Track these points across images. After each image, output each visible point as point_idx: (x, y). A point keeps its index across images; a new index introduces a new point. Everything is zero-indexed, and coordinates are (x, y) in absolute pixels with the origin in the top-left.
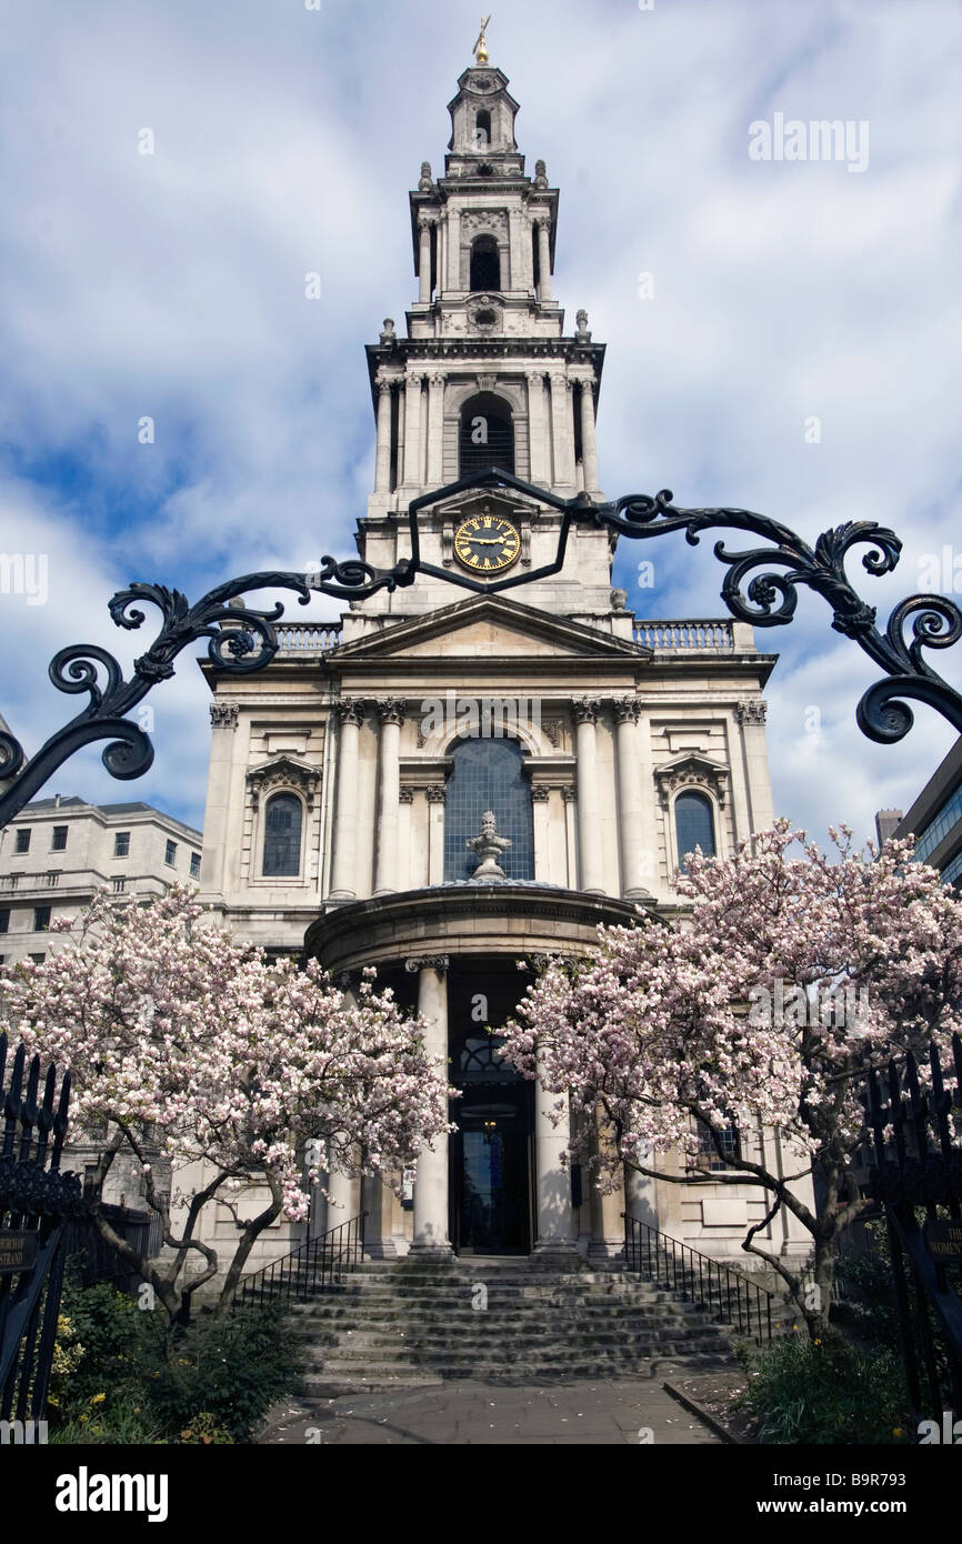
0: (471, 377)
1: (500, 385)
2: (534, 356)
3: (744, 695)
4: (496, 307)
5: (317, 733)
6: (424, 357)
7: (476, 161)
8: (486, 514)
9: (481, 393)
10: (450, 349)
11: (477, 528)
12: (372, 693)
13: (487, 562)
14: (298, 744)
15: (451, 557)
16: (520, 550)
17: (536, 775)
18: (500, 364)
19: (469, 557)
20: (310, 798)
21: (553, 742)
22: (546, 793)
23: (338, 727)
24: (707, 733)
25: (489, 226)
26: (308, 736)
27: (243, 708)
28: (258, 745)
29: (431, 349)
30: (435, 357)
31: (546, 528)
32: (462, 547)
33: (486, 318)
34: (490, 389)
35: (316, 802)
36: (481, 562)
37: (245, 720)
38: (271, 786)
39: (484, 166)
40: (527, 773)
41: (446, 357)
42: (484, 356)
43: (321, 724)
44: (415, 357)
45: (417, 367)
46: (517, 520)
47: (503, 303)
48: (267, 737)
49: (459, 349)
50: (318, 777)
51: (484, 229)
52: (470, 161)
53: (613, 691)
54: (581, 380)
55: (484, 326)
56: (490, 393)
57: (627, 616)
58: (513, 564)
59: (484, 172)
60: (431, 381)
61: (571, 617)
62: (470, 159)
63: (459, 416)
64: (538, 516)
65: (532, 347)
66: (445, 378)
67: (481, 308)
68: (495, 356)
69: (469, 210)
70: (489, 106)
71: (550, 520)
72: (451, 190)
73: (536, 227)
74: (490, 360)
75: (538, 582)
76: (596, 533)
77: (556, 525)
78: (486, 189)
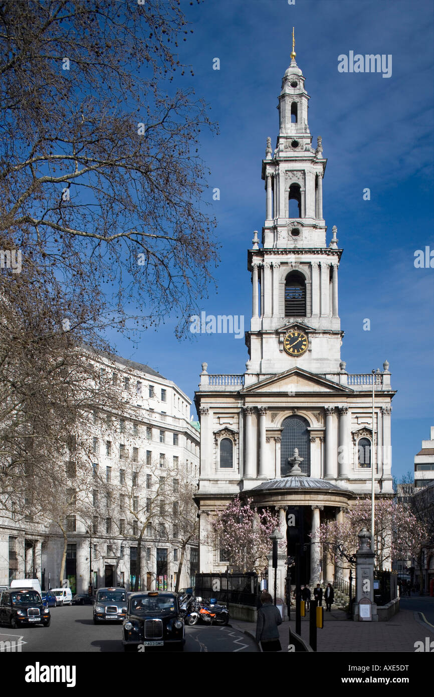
0: (289, 263)
1: (301, 266)
2: (315, 255)
3: (384, 403)
4: (299, 227)
5: (236, 416)
6: (271, 254)
7: (291, 138)
8: (296, 330)
9: (294, 271)
10: (282, 252)
11: (292, 336)
12: (256, 403)
13: (296, 351)
15: (282, 349)
16: (308, 346)
17: (312, 433)
18: (302, 258)
19: (289, 349)
20: (235, 440)
21: (318, 420)
22: (314, 439)
23: (245, 415)
24: (371, 417)
25: (297, 179)
27: (211, 408)
29: (274, 252)
30: (275, 254)
31: (317, 335)
32: (287, 345)
33: (295, 232)
36: (294, 351)
37: (211, 412)
39: (295, 141)
40: (308, 432)
41: (280, 254)
42: (295, 254)
43: (238, 413)
44: (267, 254)
45: (269, 259)
46: (307, 333)
47: (302, 225)
48: (219, 418)
49: (286, 252)
51: (295, 180)
52: (288, 138)
53: (339, 404)
54: (333, 264)
55: (295, 237)
56: (297, 270)
57: (345, 374)
58: (305, 352)
59: (295, 144)
60: (274, 266)
61: (325, 374)
62: (290, 138)
63: (285, 282)
64: (315, 332)
65: (314, 251)
66: (279, 264)
67: (294, 227)
68: (299, 254)
69: (288, 171)
70: (297, 100)
71: (319, 333)
72: (281, 161)
73: (317, 176)
74: (297, 256)
75: (314, 360)
76: (336, 336)
77: (321, 335)
78: (296, 160)
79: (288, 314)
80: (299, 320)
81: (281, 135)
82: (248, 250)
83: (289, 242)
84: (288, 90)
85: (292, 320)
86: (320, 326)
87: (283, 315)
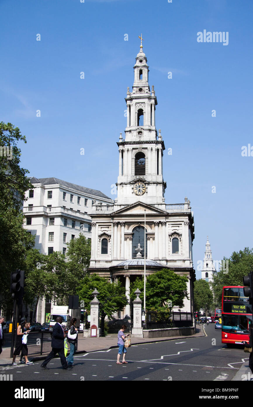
0: (137, 148)
1: (143, 150)
2: (150, 144)
3: (185, 219)
4: (142, 131)
5: (110, 227)
6: (128, 144)
8: (140, 182)
9: (139, 152)
10: (133, 143)
11: (138, 186)
12: (119, 220)
13: (140, 193)
14: (107, 229)
15: (133, 192)
16: (146, 190)
17: (148, 235)
18: (142, 146)
19: (136, 192)
20: (109, 240)
21: (151, 228)
22: (149, 238)
23: (114, 226)
24: (179, 227)
25: (141, 106)
26: (108, 228)
27: (97, 223)
28: (100, 229)
29: (129, 143)
30: (130, 144)
32: (135, 189)
33: (140, 133)
34: (141, 151)
35: (110, 240)
36: (138, 193)
37: (97, 224)
38: (102, 237)
39: (141, 88)
40: (146, 235)
41: (132, 144)
42: (140, 144)
43: (111, 225)
44: (126, 144)
45: (127, 147)
46: (145, 184)
47: (144, 130)
48: (101, 228)
49: (135, 143)
50: (110, 236)
51: (140, 107)
53: (161, 220)
54: (159, 148)
55: (139, 136)
56: (141, 152)
57: (164, 204)
58: (144, 193)
59: (141, 90)
60: (129, 150)
61: (154, 205)
62: (138, 87)
63: (135, 158)
64: (149, 183)
65: (149, 142)
66: (132, 149)
67: (139, 131)
68: (142, 144)
69: (137, 103)
70: (142, 69)
71: (151, 184)
72: (133, 98)
73: (151, 105)
74: (141, 145)
75: (149, 197)
76: (160, 185)
77: (152, 185)
78: (140, 98)
79: (136, 174)
80: (141, 177)
81: (134, 86)
82: (117, 143)
83: (137, 138)
84: (138, 63)
85: (138, 177)
86: (151, 180)
87: (134, 175)
